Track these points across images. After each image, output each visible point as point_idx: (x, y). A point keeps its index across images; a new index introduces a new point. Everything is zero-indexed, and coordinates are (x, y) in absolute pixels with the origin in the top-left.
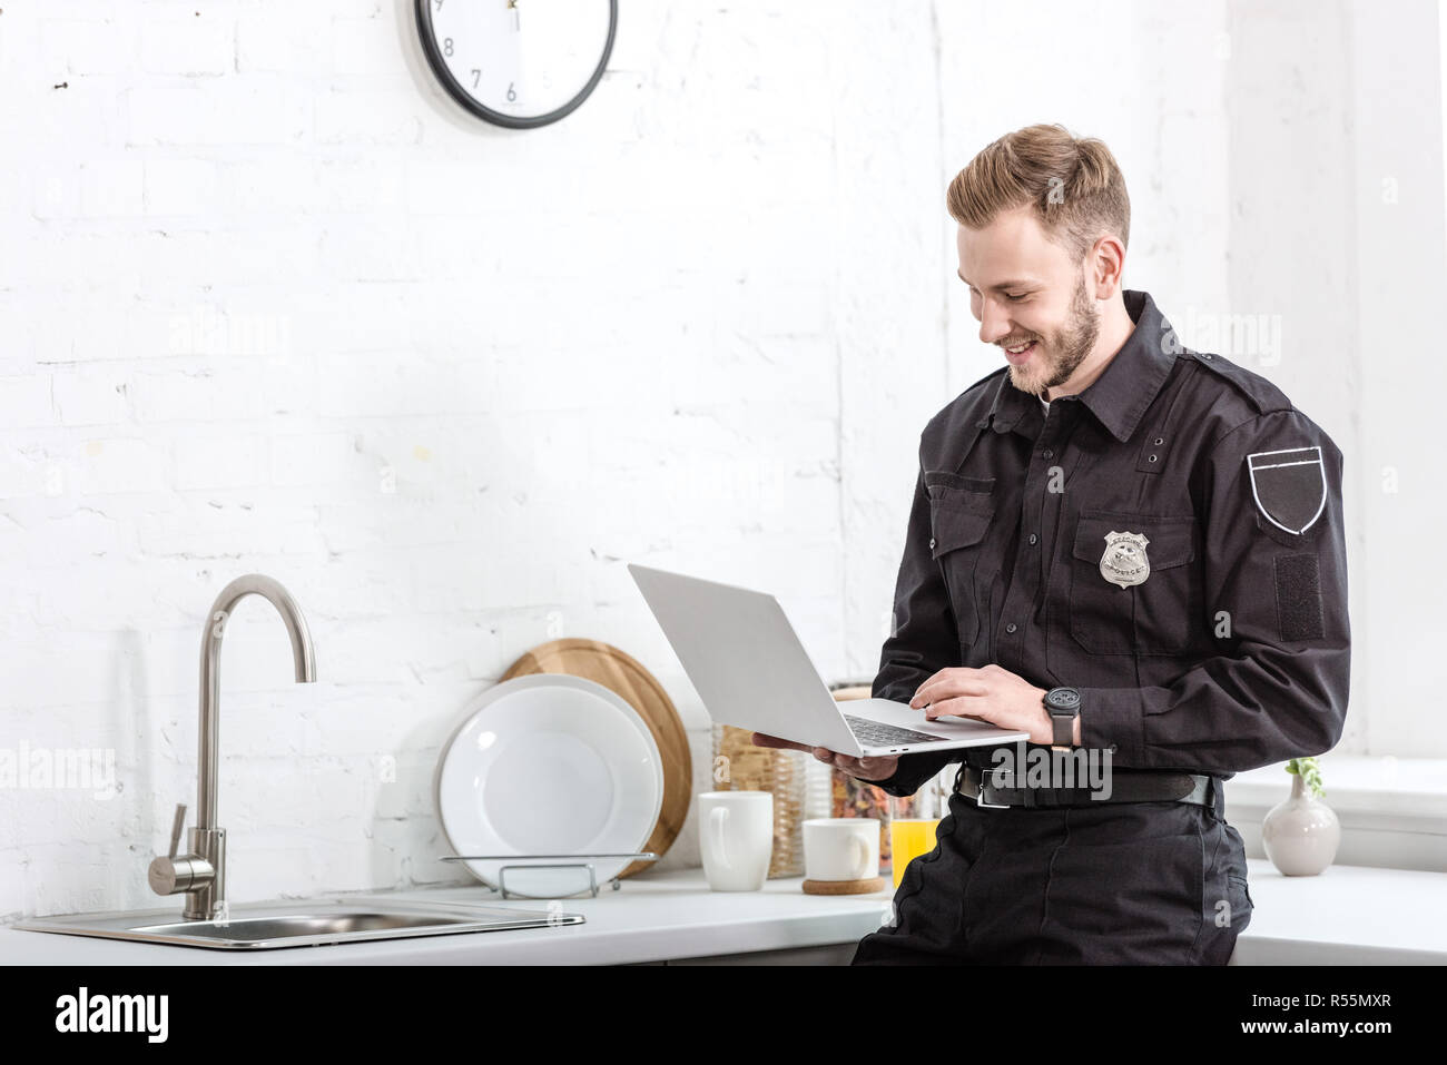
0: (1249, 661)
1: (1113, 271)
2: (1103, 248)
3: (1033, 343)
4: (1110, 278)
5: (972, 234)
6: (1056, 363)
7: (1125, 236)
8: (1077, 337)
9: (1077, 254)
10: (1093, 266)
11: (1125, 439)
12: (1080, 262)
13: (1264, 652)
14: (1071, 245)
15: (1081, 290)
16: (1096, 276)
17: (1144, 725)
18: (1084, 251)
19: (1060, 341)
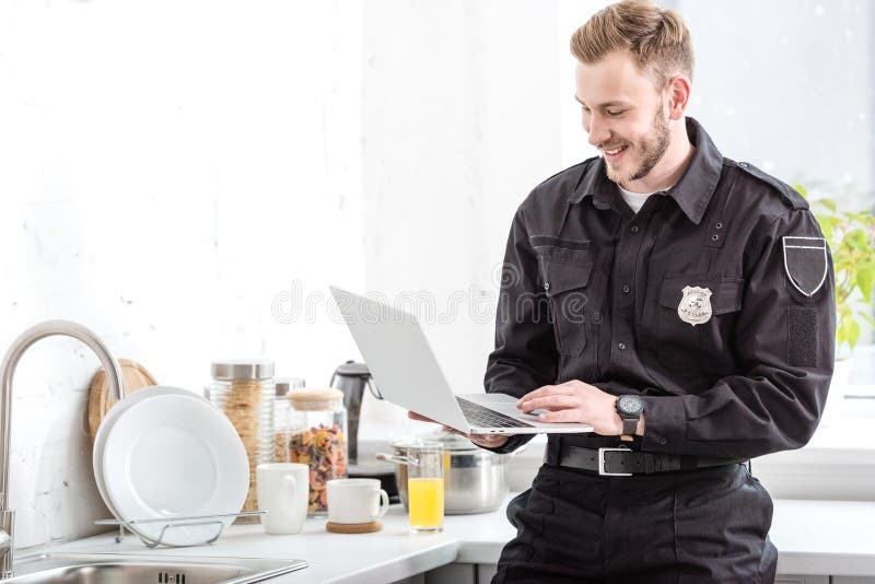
0: (766, 381)
1: (682, 101)
2: (676, 84)
3: (625, 148)
4: (680, 105)
5: (587, 68)
6: (641, 162)
7: (690, 76)
8: (656, 144)
9: (658, 86)
10: (668, 96)
11: (698, 223)
12: (660, 92)
13: (778, 374)
14: (655, 80)
15: (660, 112)
16: (670, 103)
17: (687, 425)
18: (664, 85)
19: (644, 147)
